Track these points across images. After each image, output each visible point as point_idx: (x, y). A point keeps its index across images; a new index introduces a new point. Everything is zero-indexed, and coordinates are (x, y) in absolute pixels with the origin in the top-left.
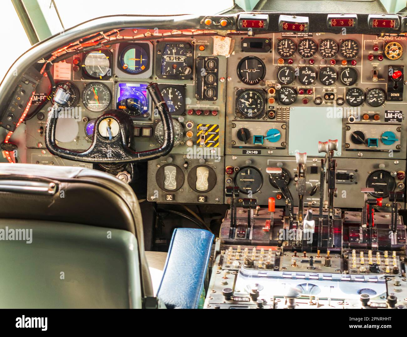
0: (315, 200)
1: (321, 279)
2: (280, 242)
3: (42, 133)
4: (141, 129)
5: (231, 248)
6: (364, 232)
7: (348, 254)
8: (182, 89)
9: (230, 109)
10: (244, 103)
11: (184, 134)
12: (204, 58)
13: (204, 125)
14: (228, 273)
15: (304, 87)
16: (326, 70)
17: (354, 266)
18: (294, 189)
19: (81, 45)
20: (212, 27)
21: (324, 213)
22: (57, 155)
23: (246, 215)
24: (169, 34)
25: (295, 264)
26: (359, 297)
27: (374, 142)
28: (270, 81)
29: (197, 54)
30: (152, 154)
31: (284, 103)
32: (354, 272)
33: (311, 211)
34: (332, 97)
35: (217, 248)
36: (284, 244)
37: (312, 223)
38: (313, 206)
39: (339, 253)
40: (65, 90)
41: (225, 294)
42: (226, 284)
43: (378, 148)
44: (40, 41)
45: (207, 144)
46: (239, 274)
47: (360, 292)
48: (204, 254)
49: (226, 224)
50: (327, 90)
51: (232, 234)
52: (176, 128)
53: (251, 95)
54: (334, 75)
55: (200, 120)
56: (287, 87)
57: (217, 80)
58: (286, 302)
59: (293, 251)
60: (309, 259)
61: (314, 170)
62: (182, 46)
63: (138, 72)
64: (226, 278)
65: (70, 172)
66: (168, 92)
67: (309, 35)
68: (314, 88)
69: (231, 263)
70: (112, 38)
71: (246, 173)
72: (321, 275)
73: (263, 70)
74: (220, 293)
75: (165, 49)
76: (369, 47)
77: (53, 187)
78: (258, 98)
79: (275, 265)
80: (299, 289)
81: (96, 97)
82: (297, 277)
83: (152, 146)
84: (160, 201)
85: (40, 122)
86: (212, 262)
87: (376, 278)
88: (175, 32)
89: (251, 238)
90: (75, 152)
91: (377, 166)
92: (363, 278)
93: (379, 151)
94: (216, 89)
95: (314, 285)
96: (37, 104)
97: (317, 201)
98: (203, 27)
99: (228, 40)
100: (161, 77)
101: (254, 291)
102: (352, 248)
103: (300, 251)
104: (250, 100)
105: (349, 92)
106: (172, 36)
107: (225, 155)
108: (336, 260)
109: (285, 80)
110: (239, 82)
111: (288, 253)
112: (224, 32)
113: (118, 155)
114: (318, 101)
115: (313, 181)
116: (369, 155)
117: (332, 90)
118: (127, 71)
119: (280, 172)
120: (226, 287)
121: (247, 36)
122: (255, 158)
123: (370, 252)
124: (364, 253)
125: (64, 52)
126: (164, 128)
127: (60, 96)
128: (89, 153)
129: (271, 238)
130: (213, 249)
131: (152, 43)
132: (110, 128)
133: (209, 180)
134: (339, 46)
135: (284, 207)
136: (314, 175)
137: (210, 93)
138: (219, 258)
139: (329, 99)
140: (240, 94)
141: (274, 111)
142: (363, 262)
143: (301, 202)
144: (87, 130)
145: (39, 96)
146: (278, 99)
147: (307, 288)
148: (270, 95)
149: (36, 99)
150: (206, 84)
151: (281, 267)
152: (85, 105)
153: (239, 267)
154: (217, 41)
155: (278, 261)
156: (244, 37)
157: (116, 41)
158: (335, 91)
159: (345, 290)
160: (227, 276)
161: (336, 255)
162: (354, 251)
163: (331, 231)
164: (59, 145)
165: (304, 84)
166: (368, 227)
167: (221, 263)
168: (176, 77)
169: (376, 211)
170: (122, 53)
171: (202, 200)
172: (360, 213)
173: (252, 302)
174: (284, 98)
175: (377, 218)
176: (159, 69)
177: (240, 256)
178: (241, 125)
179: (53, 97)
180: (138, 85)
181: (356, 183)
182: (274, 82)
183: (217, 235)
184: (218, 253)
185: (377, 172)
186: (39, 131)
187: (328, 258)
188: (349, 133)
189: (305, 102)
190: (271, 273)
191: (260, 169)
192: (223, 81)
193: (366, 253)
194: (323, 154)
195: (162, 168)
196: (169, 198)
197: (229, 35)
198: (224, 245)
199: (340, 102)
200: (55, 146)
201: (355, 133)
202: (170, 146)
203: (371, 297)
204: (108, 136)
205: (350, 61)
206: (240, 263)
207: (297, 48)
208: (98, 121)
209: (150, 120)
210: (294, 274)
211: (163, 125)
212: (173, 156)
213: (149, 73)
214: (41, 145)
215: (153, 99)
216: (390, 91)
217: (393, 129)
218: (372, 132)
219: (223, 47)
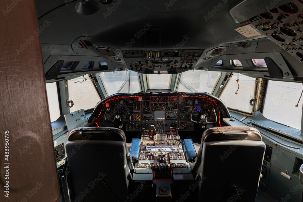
1: (163, 147)
4: (124, 116)
8: (132, 108)
9: (142, 112)
11: (133, 117)
12: (137, 102)
16: (161, 103)
20: (138, 95)
23: (146, 134)
27: (172, 118)
28: (150, 106)
29: (135, 101)
31: (153, 110)
39: (166, 141)
44: (103, 99)
45: (138, 119)
46: (146, 147)
50: (162, 107)
53: (146, 109)
54: (163, 104)
55: (136, 114)
57: (139, 106)
59: (157, 141)
60: (160, 143)
62: (132, 99)
63: (123, 105)
65: (109, 129)
67: (158, 96)
68: (159, 107)
71: (146, 125)
73: (149, 104)
75: (129, 100)
76: (170, 99)
78: (148, 109)
81: (115, 110)
84: (128, 131)
87: (175, 146)
88: (131, 97)
92: (172, 147)
95: (162, 149)
98: (136, 95)
100: (128, 106)
105: (166, 108)
107: (141, 121)
108: (166, 143)
109: (153, 106)
110: (144, 106)
112: (140, 96)
114: (160, 110)
116: (171, 120)
122: (148, 122)
123: (173, 141)
125: (108, 101)
127: (108, 109)
128: (113, 122)
131: (126, 99)
132: (118, 117)
134: (164, 98)
137: (138, 109)
139: (162, 109)
140: (144, 109)
141: (151, 112)
142: (171, 143)
145: (103, 110)
146: (152, 110)
148: (150, 109)
152: (113, 112)
154: (139, 98)
156: (145, 97)
157: (119, 99)
162: (169, 141)
163: (164, 137)
165: (157, 106)
166: (172, 135)
168: (131, 106)
170: (120, 101)
171: (137, 131)
176: (127, 104)
177: (146, 143)
178: (144, 115)
181: (168, 126)
185: (172, 123)
188: (166, 116)
189: (157, 110)
191: (149, 124)
192: (141, 106)
196: (130, 131)
197: (142, 97)
199: (165, 110)
201: (168, 116)
205: (166, 101)
207: (155, 99)
208: (115, 115)
209: (126, 115)
216: (175, 107)
217: (175, 115)
218: (171, 116)
219: (140, 100)
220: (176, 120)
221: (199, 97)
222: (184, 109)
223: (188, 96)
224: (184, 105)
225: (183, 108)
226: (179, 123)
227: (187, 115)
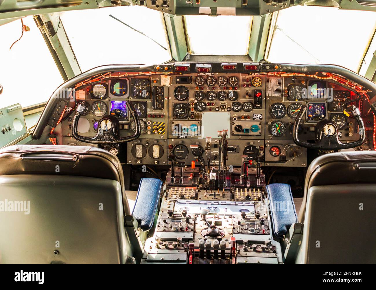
0: (216, 162)
1: (220, 204)
2: (198, 185)
3: (70, 128)
4: (123, 125)
5: (171, 188)
6: (243, 179)
7: (234, 190)
8: (145, 104)
9: (170, 114)
10: (178, 111)
11: (146, 128)
12: (156, 87)
13: (157, 123)
14: (170, 202)
15: (209, 102)
16: (221, 93)
17: (238, 197)
18: (205, 156)
19: (90, 81)
20: (160, 70)
21: (221, 169)
22: (79, 140)
23: (179, 171)
24: (138, 74)
25: (206, 197)
26: (240, 213)
27: (247, 130)
28: (192, 99)
29: (152, 85)
30: (129, 139)
31: (199, 111)
32: (238, 200)
33: (214, 168)
34: (224, 107)
35: (164, 188)
36: (200, 186)
37: (215, 174)
38: (215, 165)
39: (229, 190)
40: (82, 105)
41: (168, 213)
42: (169, 207)
43: (249, 134)
44: (69, 79)
45: (158, 133)
46: (176, 202)
47: (240, 211)
48: (157, 192)
49: (169, 175)
50: (222, 103)
51: (172, 181)
52: (142, 125)
53: (181, 107)
54: (225, 96)
55: (154, 120)
56: (200, 102)
57: (163, 99)
58: (201, 217)
59: (205, 189)
60: (213, 194)
61: (215, 146)
62: (144, 81)
63: (121, 95)
64: (169, 204)
65: (84, 149)
66: (137, 105)
67: (212, 74)
68: (215, 102)
69: (172, 196)
70: (107, 77)
71: (180, 148)
72: (220, 202)
73: (188, 93)
74: (166, 212)
75: (135, 83)
76: (244, 80)
77: (75, 158)
78: (186, 108)
79: (195, 197)
80: (208, 210)
81: (99, 109)
82: (207, 203)
83: (129, 134)
84: (134, 163)
85: (69, 122)
86: (162, 196)
87: (249, 203)
88: (141, 73)
89: (182, 183)
90: (88, 138)
91: (249, 143)
92: (242, 203)
93: (250, 135)
94: (163, 104)
95: (216, 208)
96: (68, 112)
97: (217, 162)
98: (155, 70)
99: (169, 77)
100: (133, 98)
101: (184, 211)
102: (236, 187)
103: (209, 189)
104: (181, 109)
105: (234, 104)
106: (139, 75)
107: (168, 138)
108: (228, 194)
109: (199, 98)
110: (175, 100)
111: (202, 191)
112: (166, 73)
113: (111, 140)
114: (217, 109)
115: (215, 152)
116: (245, 137)
117: (225, 103)
118: (115, 95)
119: (197, 147)
120: (169, 209)
121: (179, 75)
122: (184, 140)
123: (246, 189)
124: (243, 190)
125: (82, 85)
126: (135, 125)
127: (80, 108)
128: (95, 138)
129: (193, 183)
130: (162, 189)
131: (129, 79)
132: (107, 125)
133: (160, 152)
134: (228, 80)
135: (200, 166)
136: (216, 149)
137: (160, 106)
138: (165, 193)
139: (223, 108)
140: (175, 106)
141: (194, 115)
142: (242, 195)
143: (209, 163)
144: (94, 126)
145: (68, 109)
146: (196, 108)
147: (213, 209)
148: (192, 106)
149: (67, 110)
150: (157, 101)
151: (198, 198)
152: (93, 113)
153: (176, 198)
154: (163, 77)
155: (197, 195)
156: (177, 75)
157: (109, 79)
158: (226, 104)
159: (232, 210)
160: (170, 203)
161: (228, 191)
162: (237, 189)
163: (225, 179)
164: (79, 135)
165: (209, 100)
166: (244, 176)
167: (166, 196)
169: (249, 167)
170: (112, 85)
171: (156, 163)
172: (240, 169)
173: (183, 217)
174: (199, 108)
175: (249, 171)
176: (132, 94)
177: (177, 192)
178: (176, 122)
179: (76, 109)
180: (121, 102)
181: (238, 153)
182: (193, 99)
183: (164, 181)
184: (165, 191)
185: (249, 146)
186: (69, 127)
187: (223, 193)
188: (234, 126)
189: (210, 110)
190: (193, 201)
191: (187, 146)
192: (166, 99)
193: (244, 190)
194: (220, 137)
195: (135, 146)
196: (139, 162)
197: (169, 75)
198: (168, 187)
199: (229, 109)
200: (77, 135)
201: (237, 126)
202: (139, 134)
203: (247, 213)
204: (105, 129)
205: (234, 88)
206: (176, 196)
207: (205, 81)
208: (100, 121)
209: (128, 120)
210: (205, 202)
211: (135, 123)
212: (140, 140)
213: (127, 95)
214: (70, 135)
215: (129, 110)
216: (255, 103)
217: (257, 123)
218: (246, 125)
219: (166, 81)
220: (258, 137)
221: (320, 78)
222: (282, 109)
223: (292, 75)
224: (280, 99)
225: (278, 107)
226: (265, 146)
227: (288, 124)
